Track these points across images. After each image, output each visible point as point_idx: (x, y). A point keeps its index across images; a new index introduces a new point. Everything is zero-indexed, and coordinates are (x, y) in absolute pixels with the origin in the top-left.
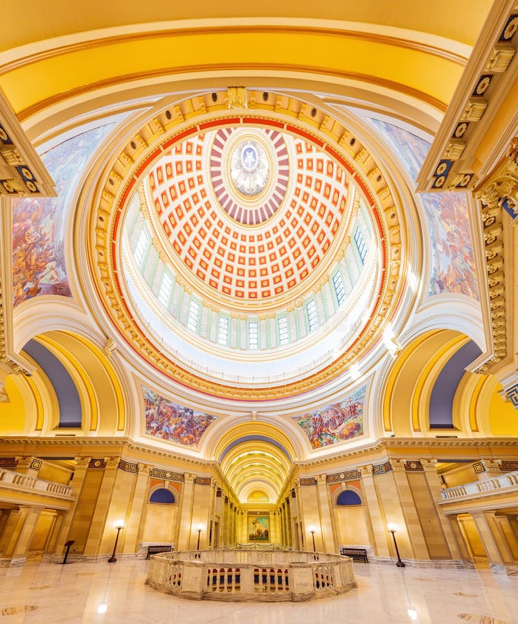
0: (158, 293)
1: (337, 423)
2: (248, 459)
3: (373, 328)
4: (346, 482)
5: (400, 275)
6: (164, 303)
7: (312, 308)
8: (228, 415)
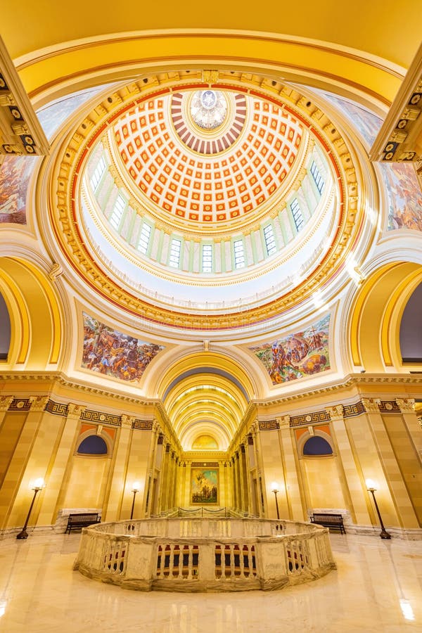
0: (111, 215)
1: (301, 356)
2: (197, 396)
3: (334, 256)
4: (313, 426)
5: (359, 209)
6: (116, 226)
7: (270, 233)
8: (177, 345)
